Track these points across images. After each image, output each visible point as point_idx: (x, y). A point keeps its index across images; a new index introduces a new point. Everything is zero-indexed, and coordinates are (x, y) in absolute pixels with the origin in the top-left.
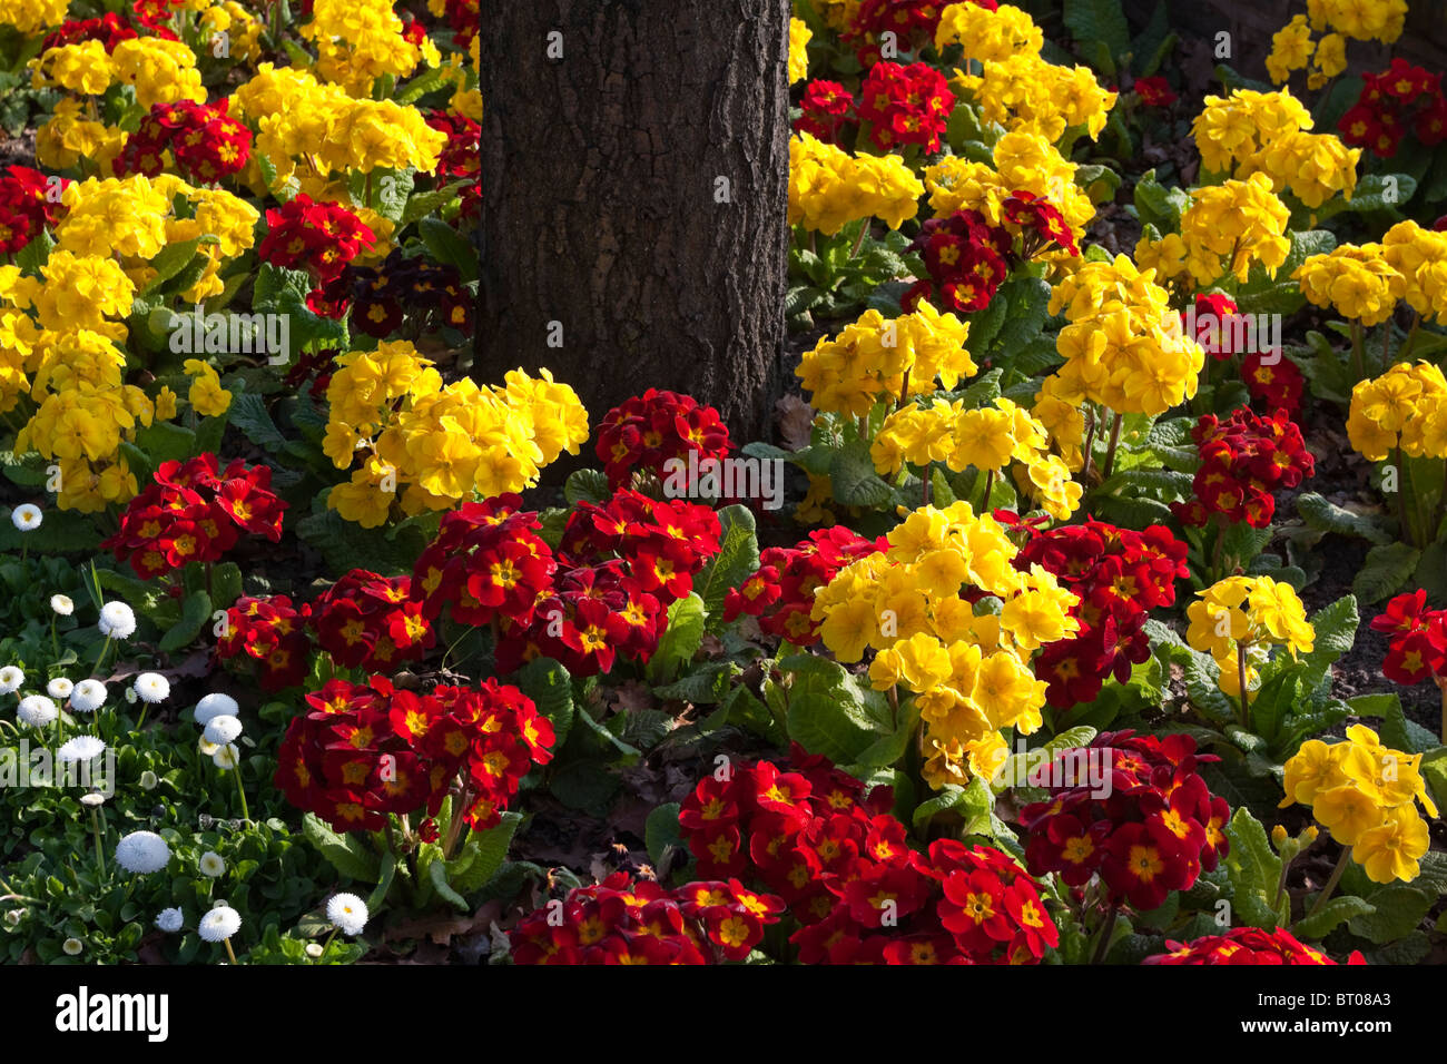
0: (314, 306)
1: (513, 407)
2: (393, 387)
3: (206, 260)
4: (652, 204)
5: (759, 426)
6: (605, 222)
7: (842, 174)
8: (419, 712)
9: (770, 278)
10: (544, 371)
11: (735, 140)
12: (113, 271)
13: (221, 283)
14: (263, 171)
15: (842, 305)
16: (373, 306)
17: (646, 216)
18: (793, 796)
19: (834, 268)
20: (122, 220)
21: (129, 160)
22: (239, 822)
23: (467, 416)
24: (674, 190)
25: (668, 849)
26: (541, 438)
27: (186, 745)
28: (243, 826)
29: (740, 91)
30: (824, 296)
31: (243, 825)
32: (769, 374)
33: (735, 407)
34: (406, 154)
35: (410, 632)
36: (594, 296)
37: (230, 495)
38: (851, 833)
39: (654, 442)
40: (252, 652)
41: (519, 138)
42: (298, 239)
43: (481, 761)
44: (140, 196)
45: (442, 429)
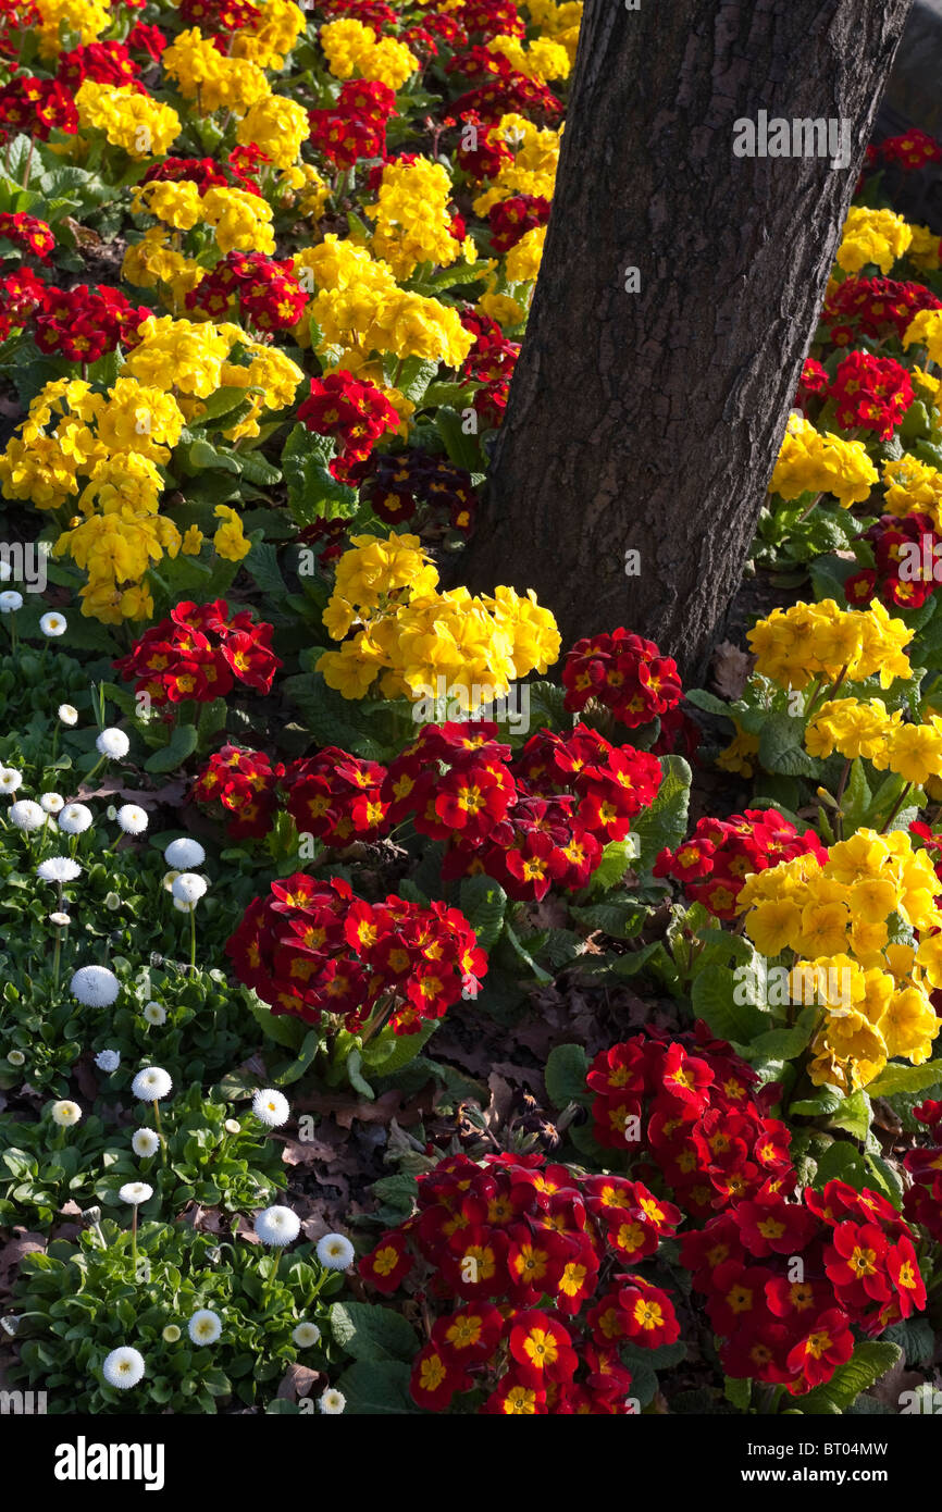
0: (334, 472)
1: (499, 622)
2: (397, 579)
3: (250, 407)
4: (657, 462)
5: (699, 665)
6: (611, 467)
7: (811, 449)
8: (371, 923)
9: (740, 542)
10: (531, 592)
11: (744, 420)
12: (170, 405)
13: (258, 428)
14: (312, 332)
15: (782, 561)
16: (391, 495)
17: (649, 469)
18: (696, 1080)
19: (783, 528)
20: (186, 360)
21: (202, 296)
22: (185, 966)
23: (458, 626)
24: (680, 454)
25: (572, 1107)
26: (518, 655)
27: (151, 872)
28: (187, 973)
29: (760, 380)
30: (769, 549)
31: (189, 969)
32: (718, 622)
33: (683, 646)
34: (439, 349)
35: (370, 816)
36: (585, 528)
37: (234, 647)
38: (743, 1133)
39: (615, 681)
40: (226, 803)
41: (553, 375)
42: (334, 411)
43: (419, 983)
44: (206, 341)
45: (433, 633)
